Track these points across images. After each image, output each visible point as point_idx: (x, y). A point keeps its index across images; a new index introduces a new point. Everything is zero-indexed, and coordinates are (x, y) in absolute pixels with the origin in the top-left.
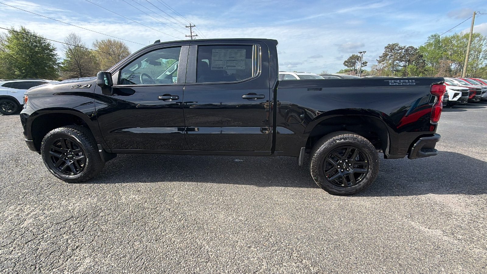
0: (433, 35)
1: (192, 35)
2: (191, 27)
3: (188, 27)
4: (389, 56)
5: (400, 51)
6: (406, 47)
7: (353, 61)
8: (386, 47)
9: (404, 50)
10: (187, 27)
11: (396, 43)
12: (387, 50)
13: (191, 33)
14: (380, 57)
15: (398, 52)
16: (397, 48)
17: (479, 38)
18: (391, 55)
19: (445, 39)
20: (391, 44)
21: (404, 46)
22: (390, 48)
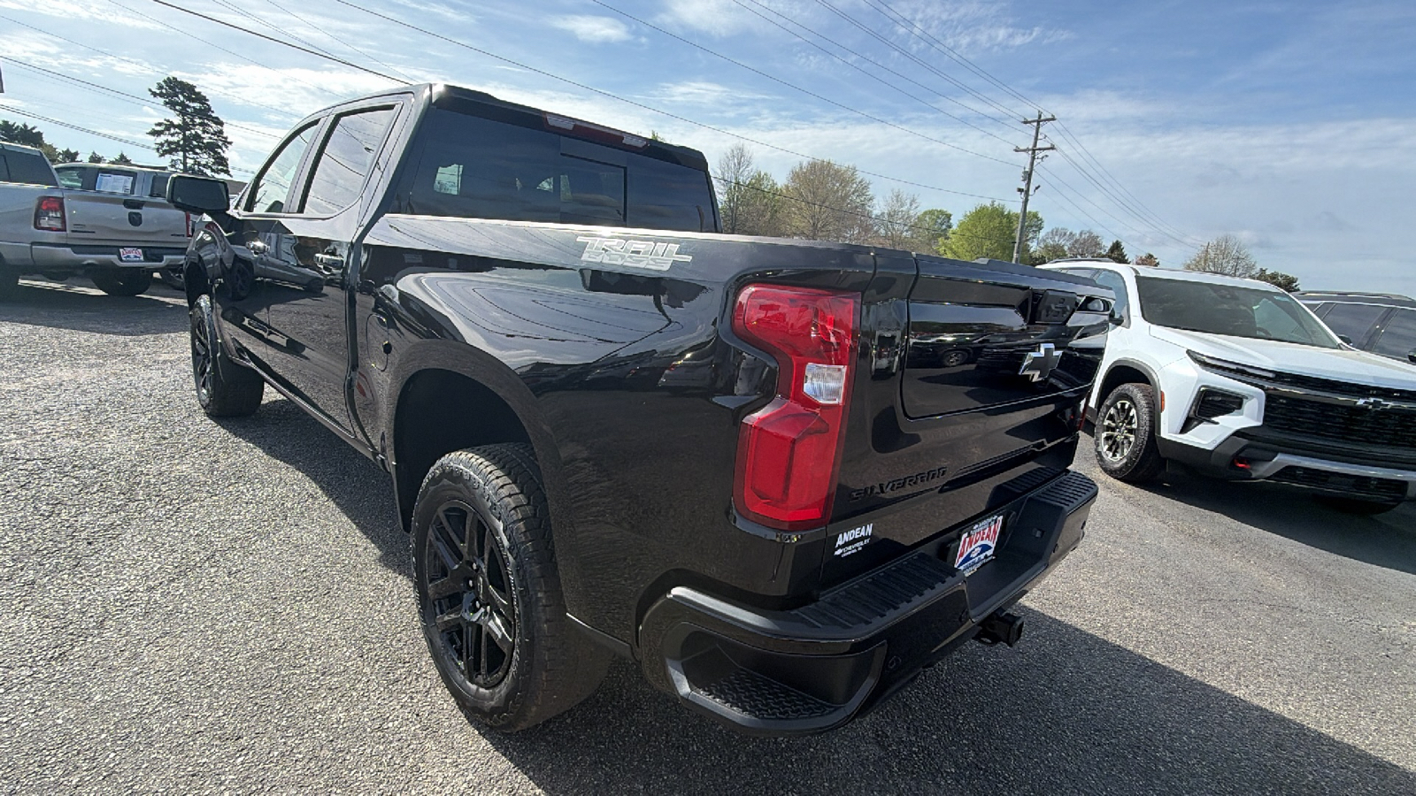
1: (1038, 146)
2: (1038, 122)
3: (1030, 122)
10: (1026, 122)
13: (1036, 139)
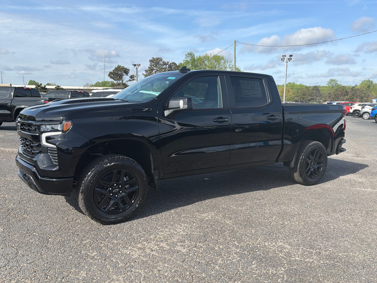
0: (189, 53)
4: (155, 71)
5: (164, 66)
6: (170, 63)
7: (119, 73)
8: (150, 61)
9: (167, 66)
11: (159, 57)
12: (152, 64)
14: (146, 71)
15: (163, 67)
16: (161, 63)
17: (224, 60)
18: (156, 69)
19: (198, 58)
20: (155, 57)
21: (168, 62)
22: (154, 62)
